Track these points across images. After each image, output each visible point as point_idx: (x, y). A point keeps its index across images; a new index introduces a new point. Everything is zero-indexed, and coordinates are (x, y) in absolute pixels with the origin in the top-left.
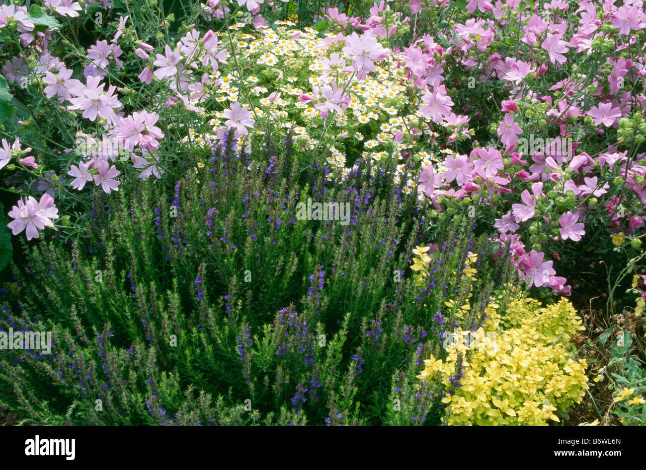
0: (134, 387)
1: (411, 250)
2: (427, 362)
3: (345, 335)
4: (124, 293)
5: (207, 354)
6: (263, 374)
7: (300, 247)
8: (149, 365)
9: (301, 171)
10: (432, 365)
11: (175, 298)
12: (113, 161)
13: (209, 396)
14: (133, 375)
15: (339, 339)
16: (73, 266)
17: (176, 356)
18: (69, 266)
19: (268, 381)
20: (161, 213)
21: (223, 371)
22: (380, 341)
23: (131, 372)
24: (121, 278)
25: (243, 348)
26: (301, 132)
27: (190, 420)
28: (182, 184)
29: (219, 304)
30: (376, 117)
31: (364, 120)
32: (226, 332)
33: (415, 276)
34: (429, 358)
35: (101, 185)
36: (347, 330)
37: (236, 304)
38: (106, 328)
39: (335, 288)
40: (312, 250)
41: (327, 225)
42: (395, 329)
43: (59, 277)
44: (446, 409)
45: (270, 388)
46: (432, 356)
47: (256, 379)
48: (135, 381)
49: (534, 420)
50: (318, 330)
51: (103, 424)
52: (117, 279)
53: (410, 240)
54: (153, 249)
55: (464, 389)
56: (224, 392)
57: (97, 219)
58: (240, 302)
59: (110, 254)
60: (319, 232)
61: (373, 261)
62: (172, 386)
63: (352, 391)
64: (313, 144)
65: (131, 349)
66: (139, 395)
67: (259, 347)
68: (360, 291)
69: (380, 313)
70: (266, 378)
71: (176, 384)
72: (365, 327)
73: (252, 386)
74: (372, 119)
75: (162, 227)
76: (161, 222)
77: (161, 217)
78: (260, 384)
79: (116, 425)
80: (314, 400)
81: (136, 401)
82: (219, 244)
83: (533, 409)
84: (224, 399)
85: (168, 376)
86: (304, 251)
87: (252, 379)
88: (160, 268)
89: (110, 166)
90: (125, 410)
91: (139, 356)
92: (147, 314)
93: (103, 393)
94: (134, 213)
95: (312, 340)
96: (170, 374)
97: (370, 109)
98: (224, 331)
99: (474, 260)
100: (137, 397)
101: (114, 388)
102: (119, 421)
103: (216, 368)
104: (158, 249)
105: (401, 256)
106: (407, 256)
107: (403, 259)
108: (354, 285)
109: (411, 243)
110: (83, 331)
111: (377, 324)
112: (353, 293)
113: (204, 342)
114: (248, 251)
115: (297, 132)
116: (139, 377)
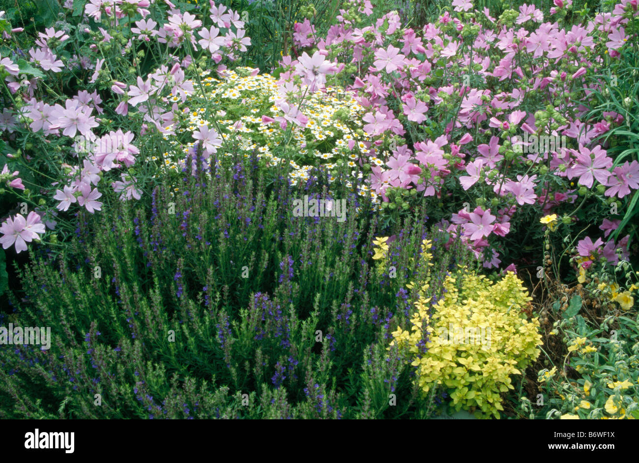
0: (122, 379)
1: (371, 241)
2: (394, 334)
3: (317, 316)
4: (109, 297)
5: (190, 345)
6: (244, 360)
7: (270, 247)
8: (135, 357)
9: (267, 185)
10: (400, 335)
11: (156, 296)
12: (96, 185)
13: (193, 380)
14: (121, 368)
15: (312, 321)
16: (61, 276)
17: (161, 350)
18: (58, 276)
19: (249, 366)
20: (140, 221)
21: (206, 362)
22: (350, 321)
23: (119, 366)
24: (106, 283)
25: (222, 335)
26: (265, 150)
27: (177, 404)
28: (157, 191)
29: (199, 300)
30: (332, 134)
31: (320, 137)
32: (207, 323)
33: (377, 264)
34: (396, 330)
35: (84, 206)
36: (318, 311)
37: (214, 298)
38: (93, 326)
39: (305, 278)
40: (281, 247)
41: (293, 222)
42: (363, 310)
43: (50, 292)
44: (416, 372)
45: (251, 371)
46: (399, 328)
47: (237, 365)
48: (123, 374)
49: (497, 375)
50: (291, 312)
51: (95, 417)
52: (103, 286)
53: (369, 233)
54: (135, 258)
55: (430, 351)
56: (208, 378)
57: (83, 236)
58: (218, 295)
59: (94, 260)
60: (286, 230)
61: (338, 250)
62: (159, 376)
63: (327, 366)
64: (276, 161)
65: (118, 347)
66: (127, 385)
67: (238, 333)
68: (327, 277)
69: (348, 296)
70: (247, 363)
71: (163, 375)
72: (336, 311)
73: (233, 371)
74: (328, 136)
75: (142, 235)
76: (140, 231)
77: (141, 226)
78: (241, 369)
79: (108, 418)
80: (293, 380)
81: (126, 394)
82: (195, 244)
83: (496, 364)
84: (208, 384)
85: (154, 368)
86: (274, 251)
87: (234, 366)
88: (143, 277)
89: (92, 189)
90: (115, 403)
91: (126, 352)
92: (132, 313)
93: (93, 386)
94: (116, 227)
95: (286, 322)
96: (156, 365)
97: (325, 128)
98: (205, 323)
99: (430, 246)
100: (125, 389)
101: (104, 382)
102: (110, 414)
103: (199, 359)
104: (140, 258)
105: (363, 248)
106: (368, 249)
107: (365, 251)
108: (322, 274)
109: (370, 236)
110: (73, 335)
111: (347, 306)
112: (322, 281)
113: (187, 334)
114: (222, 247)
115: (262, 151)
116: (127, 371)
